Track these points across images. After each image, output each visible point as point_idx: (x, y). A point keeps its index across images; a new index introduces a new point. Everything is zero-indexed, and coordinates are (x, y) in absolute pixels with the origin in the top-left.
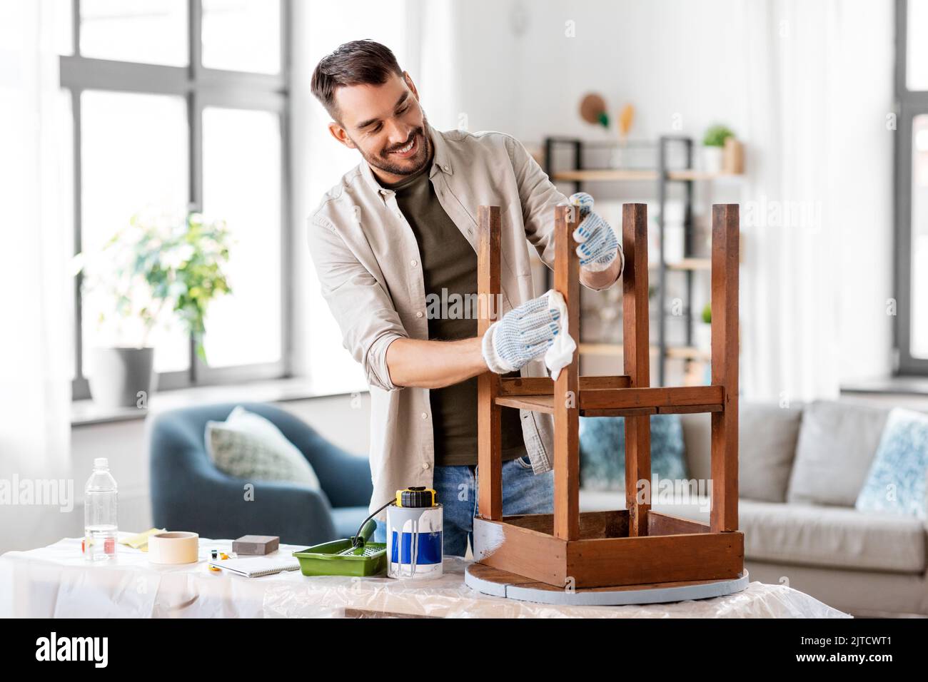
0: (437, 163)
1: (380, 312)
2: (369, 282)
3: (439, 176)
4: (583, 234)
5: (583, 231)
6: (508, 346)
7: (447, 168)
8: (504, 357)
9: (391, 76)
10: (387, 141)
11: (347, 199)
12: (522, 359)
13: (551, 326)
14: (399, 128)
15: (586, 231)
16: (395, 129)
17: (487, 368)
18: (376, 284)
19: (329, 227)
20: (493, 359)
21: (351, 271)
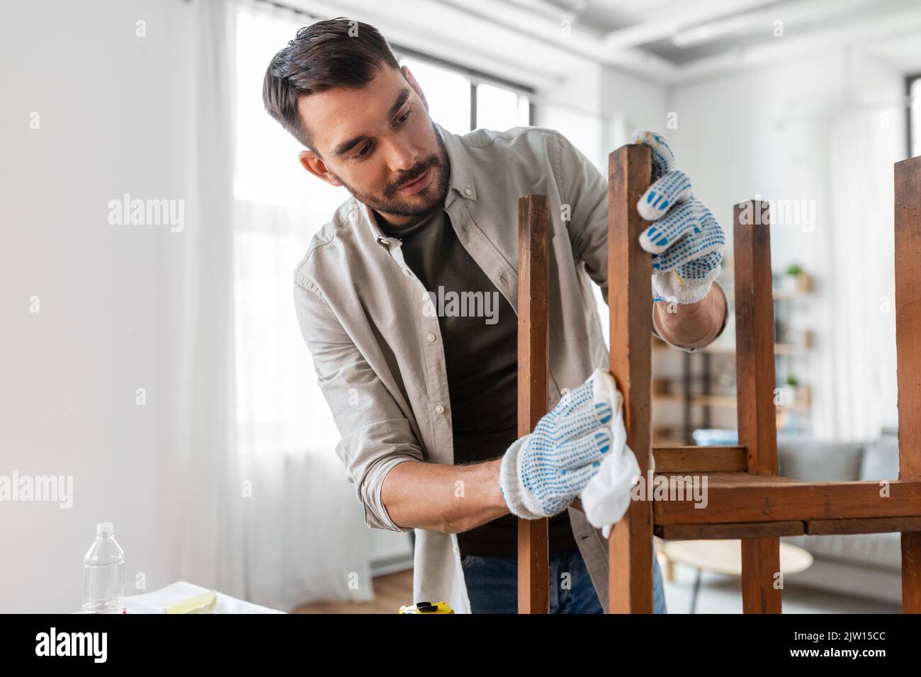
0: (454, 187)
1: (379, 427)
2: (367, 377)
3: (459, 205)
4: (654, 205)
5: (656, 198)
6: (535, 469)
7: (468, 192)
8: (530, 489)
9: (380, 68)
10: (386, 170)
11: (340, 246)
12: (553, 495)
13: (597, 436)
14: (398, 146)
15: (660, 197)
16: (393, 148)
17: (507, 508)
18: (376, 380)
19: (314, 290)
20: (514, 491)
21: (345, 356)
